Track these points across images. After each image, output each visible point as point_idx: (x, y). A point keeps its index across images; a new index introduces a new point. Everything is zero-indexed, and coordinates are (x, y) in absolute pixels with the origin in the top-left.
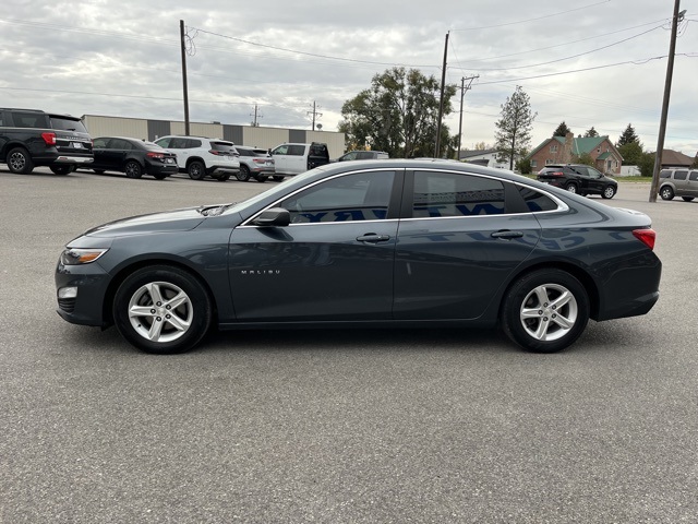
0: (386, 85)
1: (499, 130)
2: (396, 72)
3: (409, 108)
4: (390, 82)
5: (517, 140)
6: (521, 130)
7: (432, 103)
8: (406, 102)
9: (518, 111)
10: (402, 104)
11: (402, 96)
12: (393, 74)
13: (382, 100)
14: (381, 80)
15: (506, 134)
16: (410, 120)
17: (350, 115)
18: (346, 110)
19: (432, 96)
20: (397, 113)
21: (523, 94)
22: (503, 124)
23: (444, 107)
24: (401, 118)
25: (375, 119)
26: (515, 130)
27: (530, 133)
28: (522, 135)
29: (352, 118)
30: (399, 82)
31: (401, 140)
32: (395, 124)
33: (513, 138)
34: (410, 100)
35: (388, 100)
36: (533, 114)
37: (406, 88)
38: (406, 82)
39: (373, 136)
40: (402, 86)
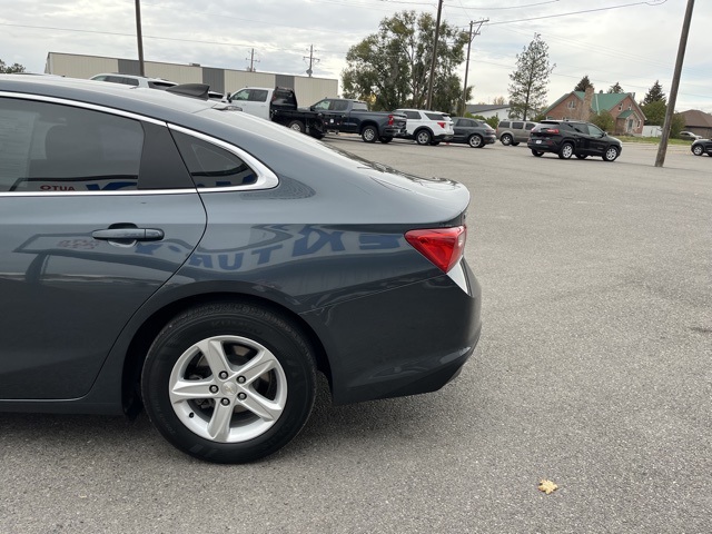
0: (395, 30)
1: (513, 82)
2: (406, 15)
3: (419, 56)
4: (399, 26)
5: (532, 95)
6: (537, 83)
7: (443, 51)
8: (416, 49)
9: (534, 62)
10: (411, 52)
11: (412, 44)
12: (402, 18)
13: (389, 47)
14: (389, 24)
15: (520, 87)
16: (420, 69)
17: (355, 63)
18: (350, 57)
19: (444, 43)
20: (405, 61)
21: (541, 43)
22: (517, 76)
23: (456, 56)
24: (410, 67)
25: (381, 67)
26: (530, 84)
27: (547, 87)
28: (537, 89)
29: (358, 65)
30: (409, 27)
31: (408, 92)
32: (403, 73)
33: (528, 91)
34: (420, 47)
35: (396, 47)
36: (551, 65)
37: (417, 34)
38: (416, 27)
39: (379, 86)
40: (412, 32)
